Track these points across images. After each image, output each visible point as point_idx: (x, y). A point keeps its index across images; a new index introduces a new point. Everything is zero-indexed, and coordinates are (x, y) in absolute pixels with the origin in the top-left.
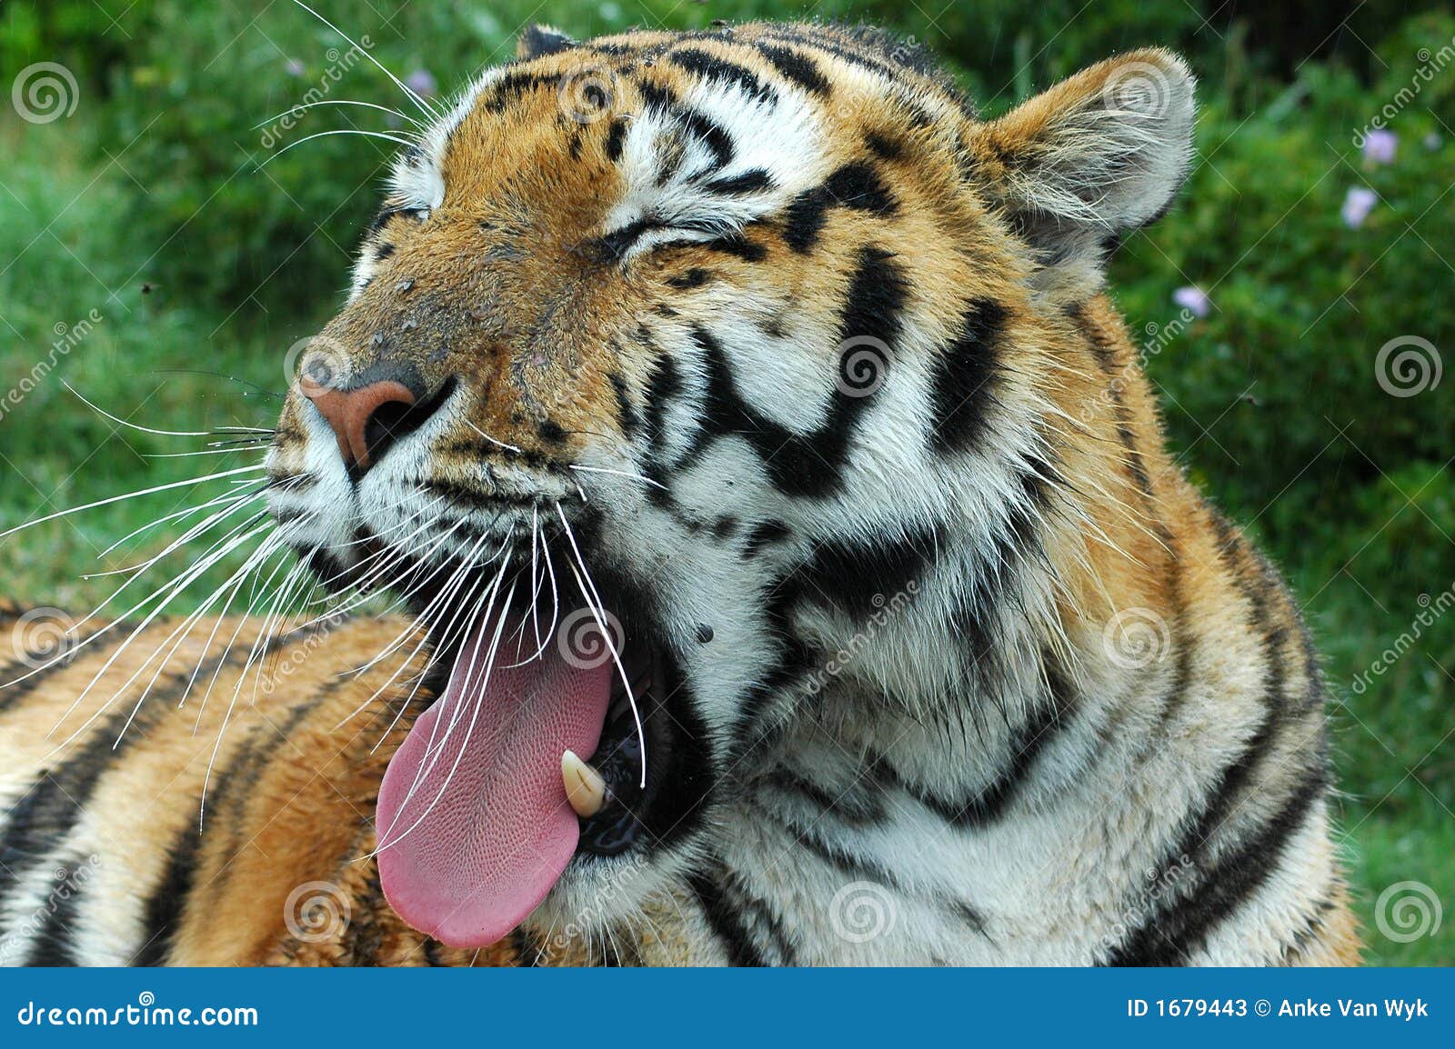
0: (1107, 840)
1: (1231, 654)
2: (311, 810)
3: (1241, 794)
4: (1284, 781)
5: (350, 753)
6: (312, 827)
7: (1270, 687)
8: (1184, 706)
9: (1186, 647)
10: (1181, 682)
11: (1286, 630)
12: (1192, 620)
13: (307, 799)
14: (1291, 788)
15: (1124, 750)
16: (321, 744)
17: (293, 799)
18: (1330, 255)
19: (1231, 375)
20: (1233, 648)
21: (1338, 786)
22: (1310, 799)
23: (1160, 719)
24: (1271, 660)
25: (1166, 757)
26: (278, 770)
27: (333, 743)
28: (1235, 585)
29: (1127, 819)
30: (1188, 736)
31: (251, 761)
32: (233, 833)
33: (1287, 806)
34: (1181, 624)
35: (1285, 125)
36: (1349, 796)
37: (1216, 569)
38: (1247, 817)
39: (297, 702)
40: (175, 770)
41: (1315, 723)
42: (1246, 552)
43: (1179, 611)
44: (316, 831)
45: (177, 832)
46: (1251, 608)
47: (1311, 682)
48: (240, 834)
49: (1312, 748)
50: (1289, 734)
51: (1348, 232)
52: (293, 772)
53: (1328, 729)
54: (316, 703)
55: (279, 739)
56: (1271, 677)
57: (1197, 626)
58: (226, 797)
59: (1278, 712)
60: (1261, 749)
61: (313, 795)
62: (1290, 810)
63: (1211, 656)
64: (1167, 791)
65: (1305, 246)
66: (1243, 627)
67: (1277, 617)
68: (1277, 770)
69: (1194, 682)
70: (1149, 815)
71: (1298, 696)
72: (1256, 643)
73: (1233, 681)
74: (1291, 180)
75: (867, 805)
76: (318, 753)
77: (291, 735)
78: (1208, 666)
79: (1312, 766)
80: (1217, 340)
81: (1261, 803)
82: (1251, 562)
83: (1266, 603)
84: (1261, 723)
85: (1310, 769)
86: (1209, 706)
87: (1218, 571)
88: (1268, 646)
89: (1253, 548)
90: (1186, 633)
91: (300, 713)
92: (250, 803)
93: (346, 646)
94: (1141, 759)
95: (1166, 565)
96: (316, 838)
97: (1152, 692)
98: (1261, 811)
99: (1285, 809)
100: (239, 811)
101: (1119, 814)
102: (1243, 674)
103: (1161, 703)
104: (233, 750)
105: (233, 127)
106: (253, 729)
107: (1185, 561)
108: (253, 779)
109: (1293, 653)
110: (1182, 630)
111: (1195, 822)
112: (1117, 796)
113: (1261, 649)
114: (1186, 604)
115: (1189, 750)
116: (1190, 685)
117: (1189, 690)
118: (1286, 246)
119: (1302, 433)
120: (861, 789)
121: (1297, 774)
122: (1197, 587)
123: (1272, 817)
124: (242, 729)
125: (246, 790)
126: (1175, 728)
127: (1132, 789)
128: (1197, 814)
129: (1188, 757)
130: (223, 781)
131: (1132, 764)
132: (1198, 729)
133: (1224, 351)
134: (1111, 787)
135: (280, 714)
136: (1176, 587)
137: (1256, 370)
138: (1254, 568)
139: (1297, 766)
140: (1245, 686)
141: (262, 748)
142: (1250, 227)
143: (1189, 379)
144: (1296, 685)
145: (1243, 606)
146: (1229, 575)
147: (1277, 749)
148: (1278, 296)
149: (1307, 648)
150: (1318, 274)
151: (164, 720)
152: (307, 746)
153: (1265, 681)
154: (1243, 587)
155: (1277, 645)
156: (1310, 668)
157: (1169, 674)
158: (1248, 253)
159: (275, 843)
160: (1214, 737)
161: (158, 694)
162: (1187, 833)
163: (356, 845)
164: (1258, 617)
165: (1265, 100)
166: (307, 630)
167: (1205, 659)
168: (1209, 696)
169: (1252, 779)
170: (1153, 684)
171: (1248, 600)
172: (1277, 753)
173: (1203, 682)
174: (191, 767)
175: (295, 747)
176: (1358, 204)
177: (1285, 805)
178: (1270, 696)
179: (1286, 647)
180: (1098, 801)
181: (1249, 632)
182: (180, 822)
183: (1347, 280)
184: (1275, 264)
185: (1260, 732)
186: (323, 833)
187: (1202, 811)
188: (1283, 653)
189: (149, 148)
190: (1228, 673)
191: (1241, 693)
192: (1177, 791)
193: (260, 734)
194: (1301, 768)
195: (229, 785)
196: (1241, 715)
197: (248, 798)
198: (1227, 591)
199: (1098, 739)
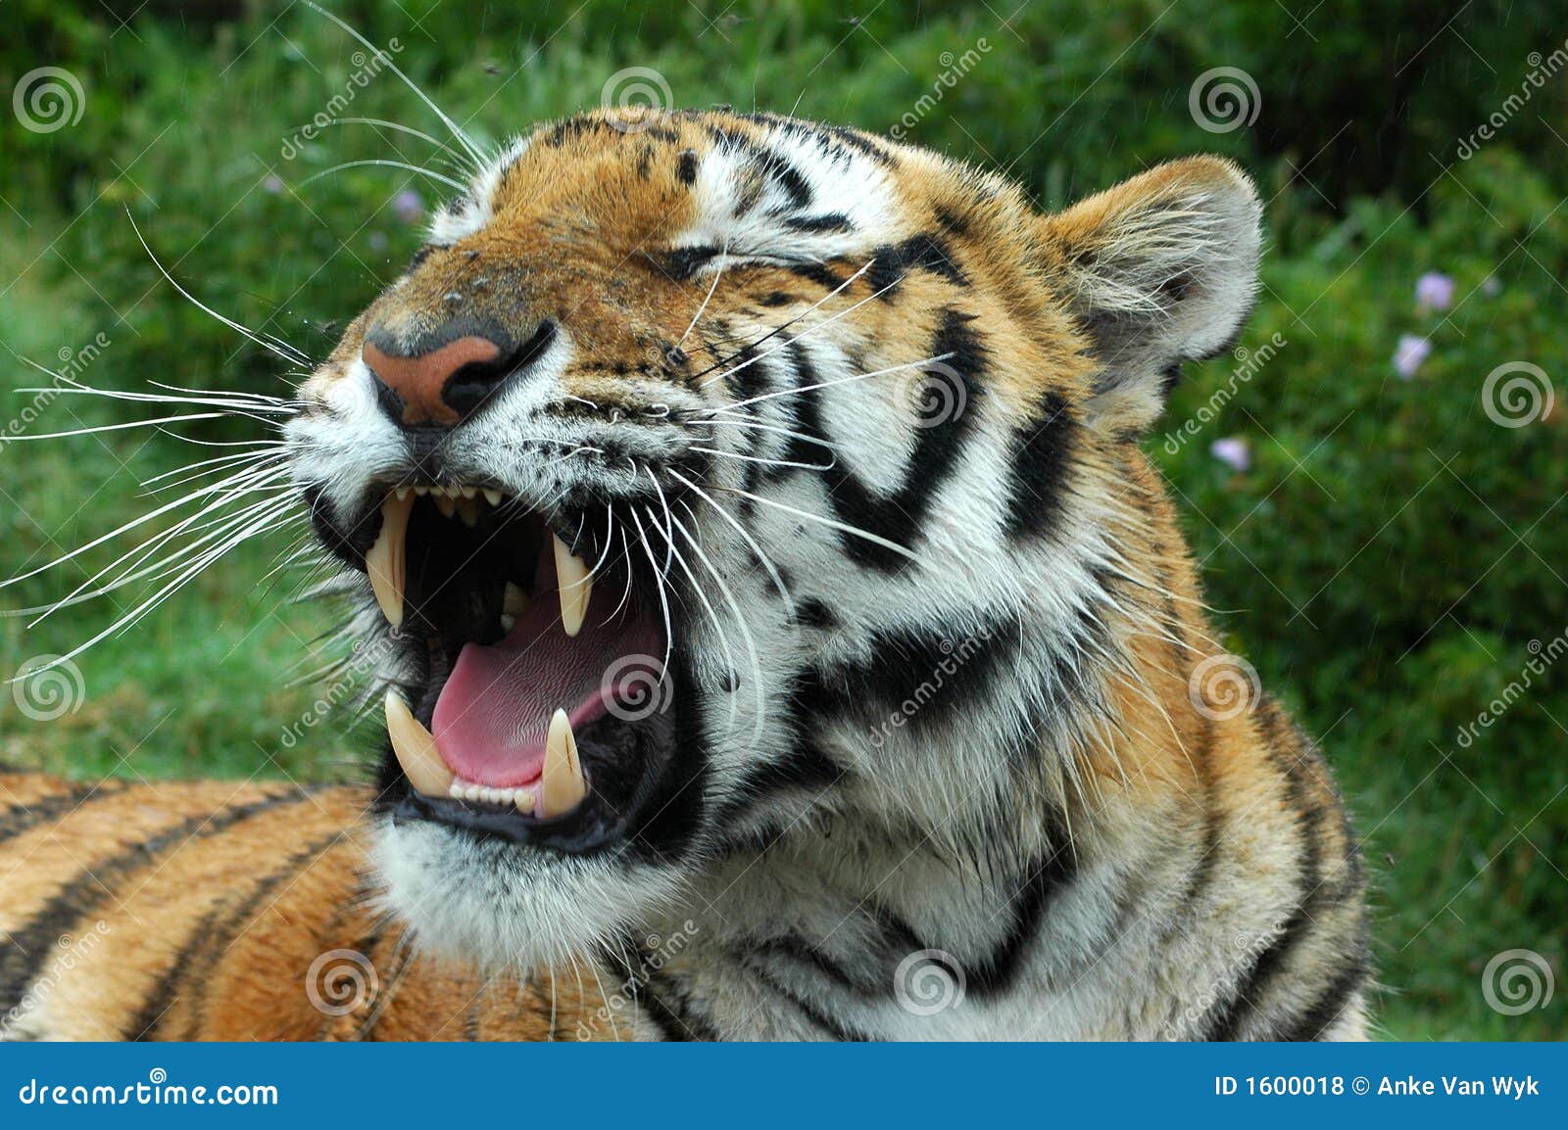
0: (1129, 1030)
1: (1262, 830)
2: (279, 990)
3: (1274, 982)
4: (1320, 970)
5: (319, 930)
6: (278, 1010)
7: (1306, 867)
8: (1211, 885)
9: (1215, 821)
10: (1207, 859)
11: (1326, 809)
12: (1222, 796)
13: (273, 979)
14: (1328, 978)
15: (1148, 927)
16: (289, 920)
17: (259, 979)
18: (1381, 408)
19: (1272, 533)
20: (1264, 825)
21: (1379, 979)
22: (1347, 990)
23: (1186, 896)
24: (1305, 839)
25: (1193, 938)
26: (242, 947)
27: (301, 918)
28: (1269, 759)
29: (1151, 1004)
30: (1217, 917)
31: (214, 937)
32: (193, 1014)
33: (1325, 998)
34: (1209, 799)
35: (1335, 265)
36: (1391, 990)
37: (1252, 742)
38: (1280, 1007)
39: (262, 875)
40: (135, 944)
41: (1353, 910)
42: (1283, 726)
43: (1209, 785)
44: (283, 1014)
45: (132, 1011)
46: (1286, 784)
47: (1351, 866)
48: (200, 1016)
49: (1350, 936)
50: (1326, 919)
51: (1398, 382)
52: (259, 950)
53: (1366, 916)
54: (286, 875)
55: (245, 912)
56: (1306, 857)
57: (1227, 801)
58: (188, 976)
59: (1314, 896)
60: (1295, 934)
61: (280, 975)
62: (1326, 1001)
63: (1240, 832)
64: (1195, 977)
65: (1352, 396)
66: (1276, 804)
67: (1313, 795)
68: (1313, 957)
69: (1222, 860)
70: (1175, 1003)
71: (1334, 879)
72: (1290, 820)
73: (1266, 860)
74: (1340, 326)
75: (880, 977)
76: (286, 930)
77: (256, 909)
78: (1236, 843)
79: (1349, 954)
80: (1257, 496)
81: (1294, 991)
82: (1290, 737)
83: (1301, 779)
84: (1296, 906)
85: (1348, 958)
86: (1241, 887)
87: (1253, 742)
88: (1303, 824)
89: (1293, 722)
90: (1215, 809)
91: (267, 885)
92: (210, 983)
93: (316, 816)
94: (1166, 939)
95: (1198, 734)
96: (281, 1022)
97: (1177, 867)
98: (1295, 1001)
99: (1321, 1000)
100: (199, 990)
101: (1142, 1000)
102: (1275, 853)
103: (1187, 880)
104: (193, 924)
105: (205, 248)
106: (217, 902)
107: (1219, 731)
108: (216, 957)
109: (1331, 834)
110: (1212, 805)
111: (1224, 1011)
112: (1140, 981)
113: (1295, 827)
114: (1216, 778)
115: (1218, 932)
116: (1218, 862)
117: (1217, 868)
118: (1331, 396)
119: (1347, 597)
120: (873, 959)
121: (1334, 962)
122: (1230, 759)
123: (1306, 1008)
124: (203, 901)
125: (206, 969)
126: (1203, 907)
127: (1157, 972)
128: (1226, 1002)
129: (1217, 940)
130: (183, 958)
131: (1156, 943)
132: (1227, 909)
133: (1263, 507)
134: (1134, 969)
135: (245, 886)
136: (1208, 758)
137: (1298, 528)
138: (1291, 743)
139: (1333, 954)
140: (1278, 865)
141: (226, 922)
142: (1296, 376)
143: (1226, 537)
144: (1333, 867)
145: (1277, 781)
146: (1264, 749)
147: (1314, 934)
148: (1322, 449)
149: (1347, 830)
150: (1367, 428)
151: (121, 890)
152: (276, 921)
153: (1300, 861)
154: (1277, 761)
155: (1313, 823)
156: (1349, 850)
157: (1195, 850)
158: (1290, 403)
159: (238, 1025)
160: (1246, 919)
161: (116, 863)
162: (1215, 1023)
163: (325, 1028)
164: (1294, 792)
165: (1314, 237)
166: (273, 798)
167: (1234, 835)
168: (1239, 875)
169: (1286, 966)
170: (1177, 859)
171: (1283, 775)
172: (1313, 939)
173: (1232, 859)
174: (151, 942)
175: (262, 922)
176: (1411, 352)
177: (1321, 994)
178: (1306, 878)
179: (1322, 826)
180: (1120, 984)
181: (1283, 810)
182: (136, 1000)
183: (1396, 433)
184: (1321, 415)
185: (1294, 915)
186: (289, 1017)
187: (1232, 999)
188: (1319, 832)
189: (115, 267)
190: (1259, 851)
191: (1274, 874)
192: (1204, 975)
193: (224, 907)
194: (1338, 956)
195: (189, 962)
196: (1273, 897)
197: (210, 977)
198: (1261, 765)
199: (1118, 912)
